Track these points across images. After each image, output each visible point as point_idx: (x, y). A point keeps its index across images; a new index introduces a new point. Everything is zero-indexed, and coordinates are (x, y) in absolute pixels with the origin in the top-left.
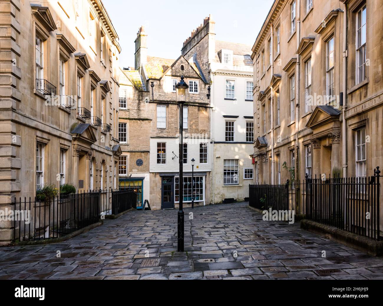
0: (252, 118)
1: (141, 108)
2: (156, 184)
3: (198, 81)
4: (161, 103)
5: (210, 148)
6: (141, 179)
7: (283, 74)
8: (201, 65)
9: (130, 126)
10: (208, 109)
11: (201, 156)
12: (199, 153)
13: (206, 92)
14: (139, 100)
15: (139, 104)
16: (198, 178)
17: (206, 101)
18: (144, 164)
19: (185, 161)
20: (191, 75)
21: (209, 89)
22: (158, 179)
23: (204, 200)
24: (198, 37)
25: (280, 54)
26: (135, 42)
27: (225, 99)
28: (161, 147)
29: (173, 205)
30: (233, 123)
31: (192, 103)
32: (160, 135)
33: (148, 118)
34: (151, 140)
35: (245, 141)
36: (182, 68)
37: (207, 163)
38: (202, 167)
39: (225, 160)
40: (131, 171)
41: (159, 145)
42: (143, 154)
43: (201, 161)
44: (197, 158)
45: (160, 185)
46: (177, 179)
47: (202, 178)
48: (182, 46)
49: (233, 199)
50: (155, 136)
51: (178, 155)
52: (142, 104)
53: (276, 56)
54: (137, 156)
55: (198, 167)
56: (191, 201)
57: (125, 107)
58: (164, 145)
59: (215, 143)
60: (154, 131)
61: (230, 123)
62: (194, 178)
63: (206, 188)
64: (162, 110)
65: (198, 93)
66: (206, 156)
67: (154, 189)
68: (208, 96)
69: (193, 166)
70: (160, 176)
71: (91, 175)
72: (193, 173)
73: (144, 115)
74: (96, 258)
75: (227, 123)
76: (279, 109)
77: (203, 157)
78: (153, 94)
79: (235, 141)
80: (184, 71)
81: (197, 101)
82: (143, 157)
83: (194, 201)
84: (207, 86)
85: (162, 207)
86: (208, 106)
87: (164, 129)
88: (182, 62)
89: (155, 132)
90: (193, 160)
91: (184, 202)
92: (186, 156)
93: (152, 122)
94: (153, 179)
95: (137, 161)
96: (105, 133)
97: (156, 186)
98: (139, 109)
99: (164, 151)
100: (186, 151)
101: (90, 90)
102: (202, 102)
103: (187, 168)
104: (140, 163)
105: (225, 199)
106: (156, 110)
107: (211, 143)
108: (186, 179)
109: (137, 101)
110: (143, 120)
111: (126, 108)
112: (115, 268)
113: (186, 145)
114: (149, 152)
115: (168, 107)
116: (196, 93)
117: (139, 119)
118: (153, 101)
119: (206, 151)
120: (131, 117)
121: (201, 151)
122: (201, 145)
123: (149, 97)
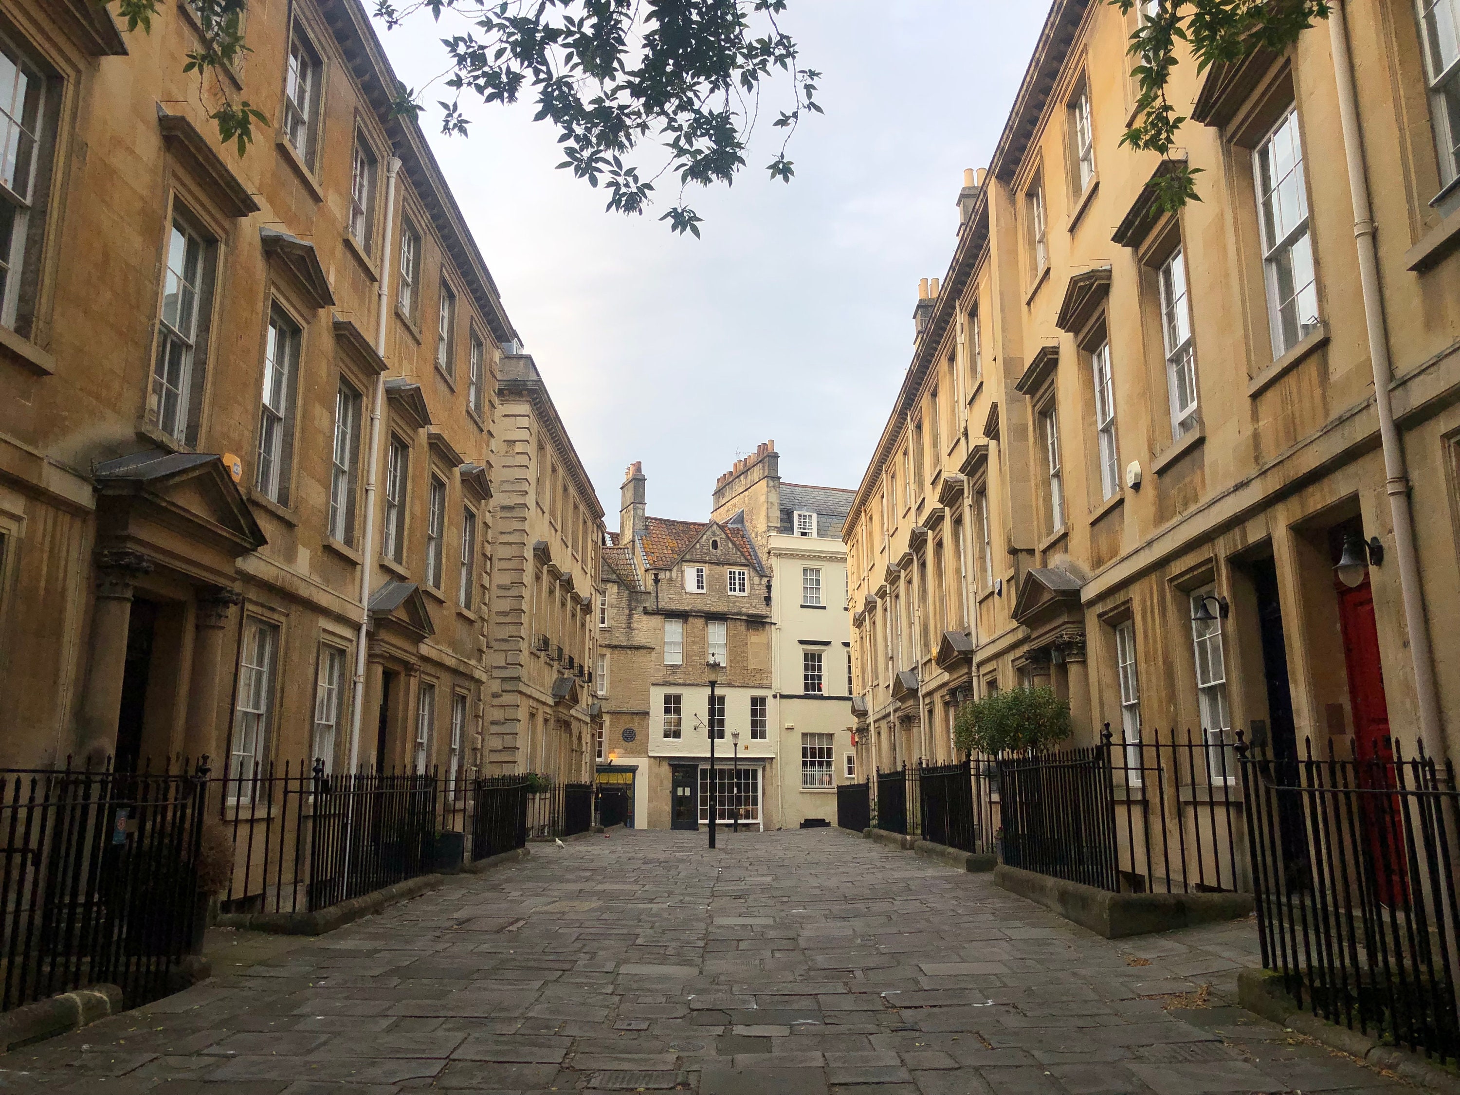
1: (635, 625)
2: (662, 782)
3: (745, 570)
4: (672, 614)
5: (771, 706)
6: (633, 770)
8: (753, 535)
9: (611, 660)
10: (767, 627)
11: (754, 723)
12: (749, 718)
13: (763, 592)
14: (631, 610)
15: (630, 616)
16: (747, 771)
17: (762, 610)
18: (638, 738)
19: (721, 735)
20: (732, 559)
21: (769, 587)
22: (665, 770)
23: (760, 820)
24: (746, 478)
26: (622, 488)
27: (802, 606)
29: (694, 826)
30: (820, 657)
31: (734, 614)
32: (671, 679)
33: (648, 645)
34: (653, 689)
35: (846, 694)
36: (715, 545)
37: (767, 740)
38: (756, 749)
39: (804, 735)
40: (612, 751)
41: (668, 699)
42: (636, 718)
43: (754, 735)
44: (746, 729)
45: (668, 784)
46: (704, 771)
47: (755, 772)
49: (824, 820)
50: (660, 681)
51: (706, 722)
52: (636, 617)
54: (625, 723)
55: (746, 748)
56: (732, 821)
57: (602, 622)
58: (678, 699)
59: (782, 697)
60: (659, 670)
61: (813, 655)
62: (739, 772)
63: (764, 794)
64: (674, 630)
65: (746, 594)
66: (763, 724)
67: (656, 792)
68: (768, 600)
69: (736, 745)
70: (670, 765)
72: (736, 759)
73: (640, 638)
75: (806, 656)
77: (758, 726)
78: (657, 597)
79: (825, 692)
80: (719, 551)
81: (744, 610)
82: (636, 723)
83: (739, 821)
84: (765, 580)
86: (768, 620)
87: (678, 667)
88: (714, 534)
89: (661, 674)
90: (737, 733)
91: (718, 821)
92: (721, 723)
93: (654, 653)
94: (656, 770)
95: (624, 732)
97: (661, 786)
98: (629, 627)
99: (678, 711)
100: (722, 712)
102: (755, 612)
103: (724, 749)
104: (629, 736)
105: (806, 820)
106: (662, 629)
107: (775, 697)
108: (722, 771)
109: (627, 612)
110: (638, 648)
111: (604, 625)
113: (722, 699)
114: (648, 713)
115: (686, 622)
116: (742, 594)
117: (630, 648)
118: (657, 612)
119: (763, 713)
120: (615, 643)
121: (754, 713)
122: (754, 701)
123: (650, 604)
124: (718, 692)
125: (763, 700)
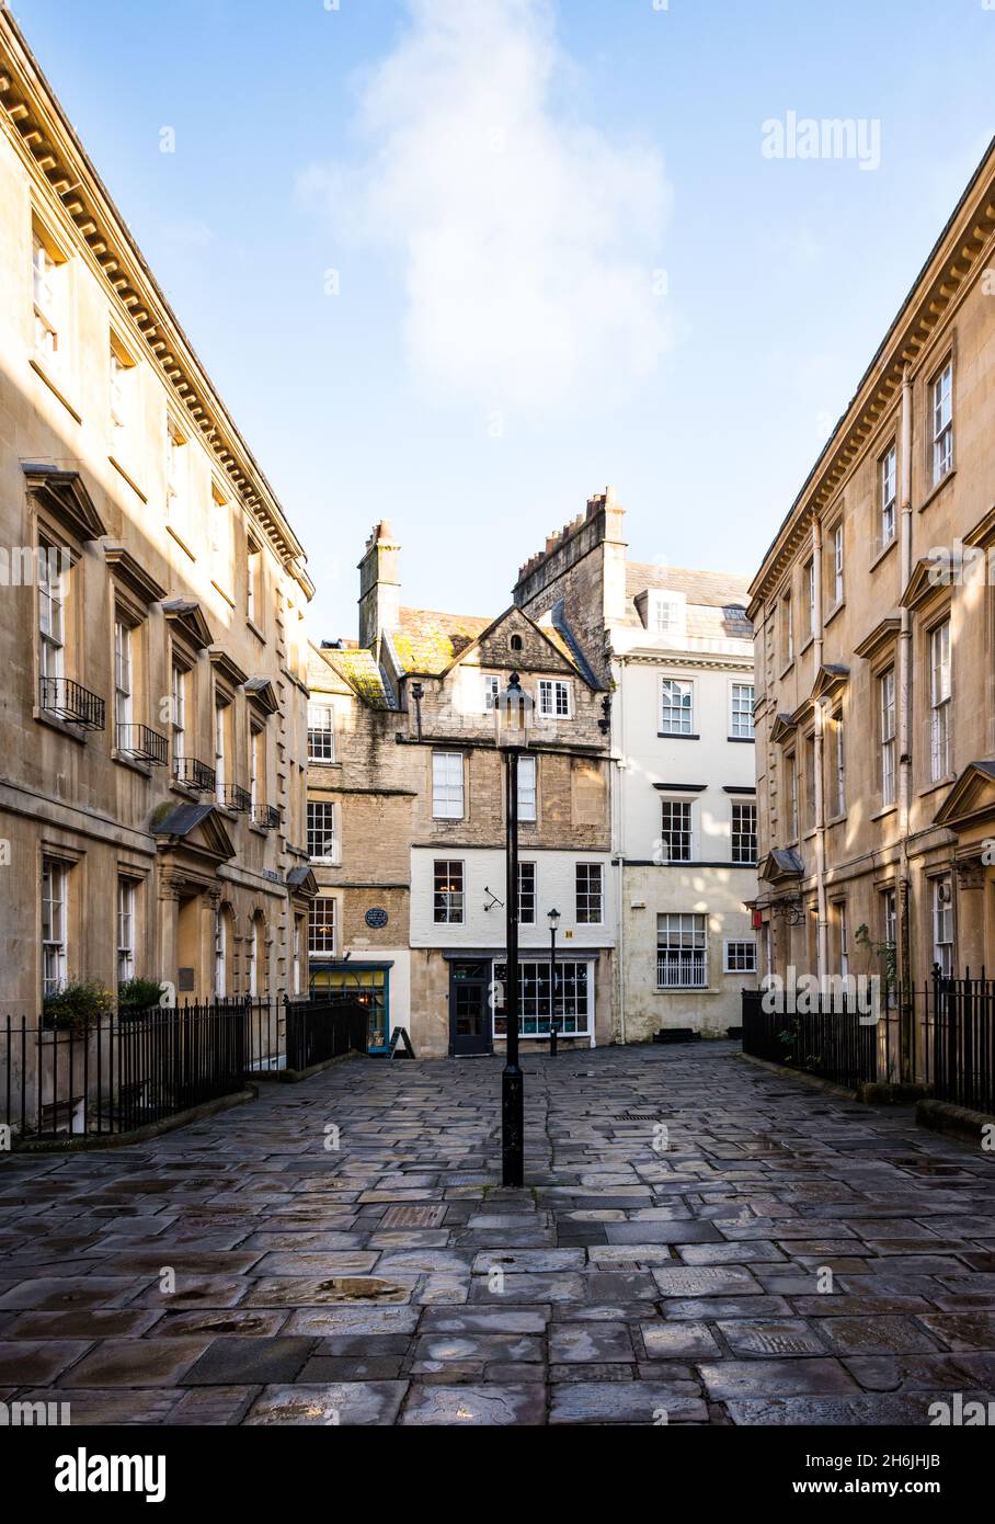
0: (751, 791)
1: (382, 760)
2: (432, 982)
3: (567, 683)
4: (444, 745)
5: (610, 878)
6: (384, 968)
7: (856, 665)
8: (579, 636)
9: (345, 810)
10: (604, 765)
11: (581, 901)
12: (573, 894)
13: (598, 714)
14: (374, 737)
15: (373, 747)
16: (570, 968)
17: (596, 740)
18: (392, 922)
19: (528, 917)
20: (547, 663)
21: (606, 706)
22: (438, 966)
23: (591, 1031)
24: (567, 553)
25: (843, 607)
26: (361, 566)
27: (660, 735)
28: (448, 875)
29: (487, 1045)
30: (687, 807)
31: (549, 745)
32: (445, 839)
33: (405, 789)
34: (415, 853)
35: (729, 860)
36: (517, 643)
37: (602, 924)
38: (586, 936)
39: (661, 916)
40: (349, 941)
41: (440, 867)
42: (387, 894)
43: (581, 917)
44: (569, 907)
45: (443, 986)
46: (499, 968)
47: (583, 968)
48: (515, 580)
49: (690, 1030)
50: (429, 840)
51: (503, 899)
52: (384, 748)
53: (830, 610)
54: (369, 901)
55: (569, 935)
56: (548, 1035)
57: (328, 754)
58: (457, 867)
59: (627, 863)
60: (423, 826)
61: (677, 806)
62: (557, 968)
63: (597, 996)
64: (449, 768)
65: (568, 717)
66: (596, 902)
67: (423, 997)
68: (604, 725)
69: (553, 930)
70: (445, 959)
71: (219, 954)
72: (553, 950)
73: (389, 780)
74: (236, 1198)
75: (666, 807)
76: (842, 769)
77: (588, 903)
78: (419, 719)
79: (694, 857)
80: (524, 653)
81: (565, 740)
82: (388, 901)
83: (559, 1035)
84: (599, 697)
85: (452, 1051)
86: (604, 754)
87: (457, 821)
88: (515, 626)
89: (429, 831)
90: (554, 914)
91: (520, 1036)
92: (529, 901)
93: (415, 800)
94: (422, 966)
95: (368, 914)
96: (264, 830)
97: (432, 988)
98: (373, 763)
99: (458, 885)
100: (529, 886)
101: (214, 707)
102: (584, 742)
103: (532, 936)
104: (377, 919)
105: (662, 1031)
106: (430, 765)
107: (615, 863)
108: (530, 969)
109: (368, 740)
110: (388, 793)
111: (333, 759)
112: (297, 1228)
113: (529, 869)
114: (407, 887)
115: (468, 756)
116: (562, 716)
117: (375, 792)
118: (421, 740)
119: (597, 887)
120: (348, 785)
121: (581, 886)
122: (581, 870)
123: (408, 728)
124: (523, 856)
125: (596, 869)
